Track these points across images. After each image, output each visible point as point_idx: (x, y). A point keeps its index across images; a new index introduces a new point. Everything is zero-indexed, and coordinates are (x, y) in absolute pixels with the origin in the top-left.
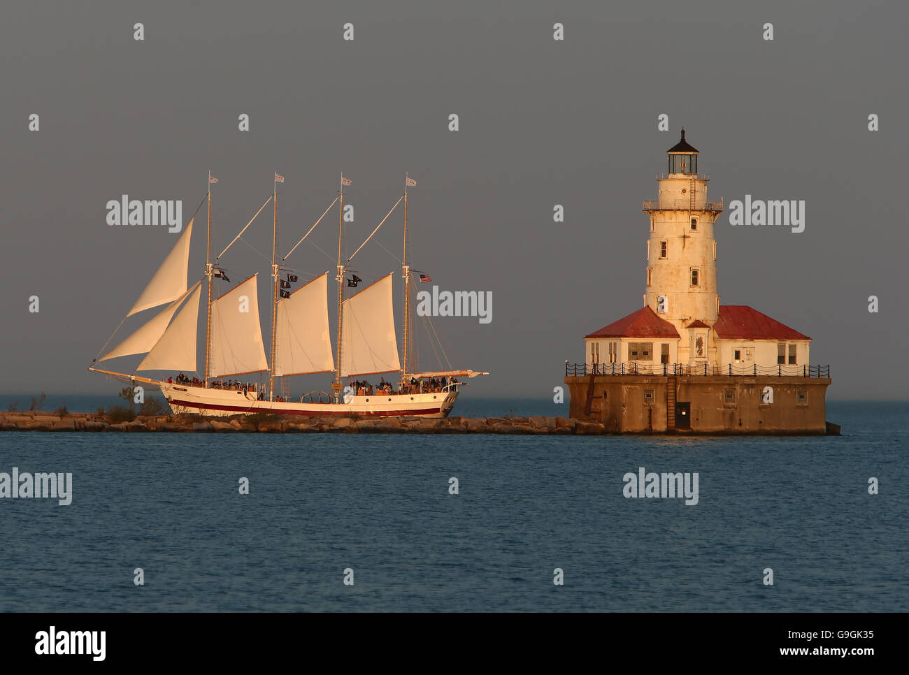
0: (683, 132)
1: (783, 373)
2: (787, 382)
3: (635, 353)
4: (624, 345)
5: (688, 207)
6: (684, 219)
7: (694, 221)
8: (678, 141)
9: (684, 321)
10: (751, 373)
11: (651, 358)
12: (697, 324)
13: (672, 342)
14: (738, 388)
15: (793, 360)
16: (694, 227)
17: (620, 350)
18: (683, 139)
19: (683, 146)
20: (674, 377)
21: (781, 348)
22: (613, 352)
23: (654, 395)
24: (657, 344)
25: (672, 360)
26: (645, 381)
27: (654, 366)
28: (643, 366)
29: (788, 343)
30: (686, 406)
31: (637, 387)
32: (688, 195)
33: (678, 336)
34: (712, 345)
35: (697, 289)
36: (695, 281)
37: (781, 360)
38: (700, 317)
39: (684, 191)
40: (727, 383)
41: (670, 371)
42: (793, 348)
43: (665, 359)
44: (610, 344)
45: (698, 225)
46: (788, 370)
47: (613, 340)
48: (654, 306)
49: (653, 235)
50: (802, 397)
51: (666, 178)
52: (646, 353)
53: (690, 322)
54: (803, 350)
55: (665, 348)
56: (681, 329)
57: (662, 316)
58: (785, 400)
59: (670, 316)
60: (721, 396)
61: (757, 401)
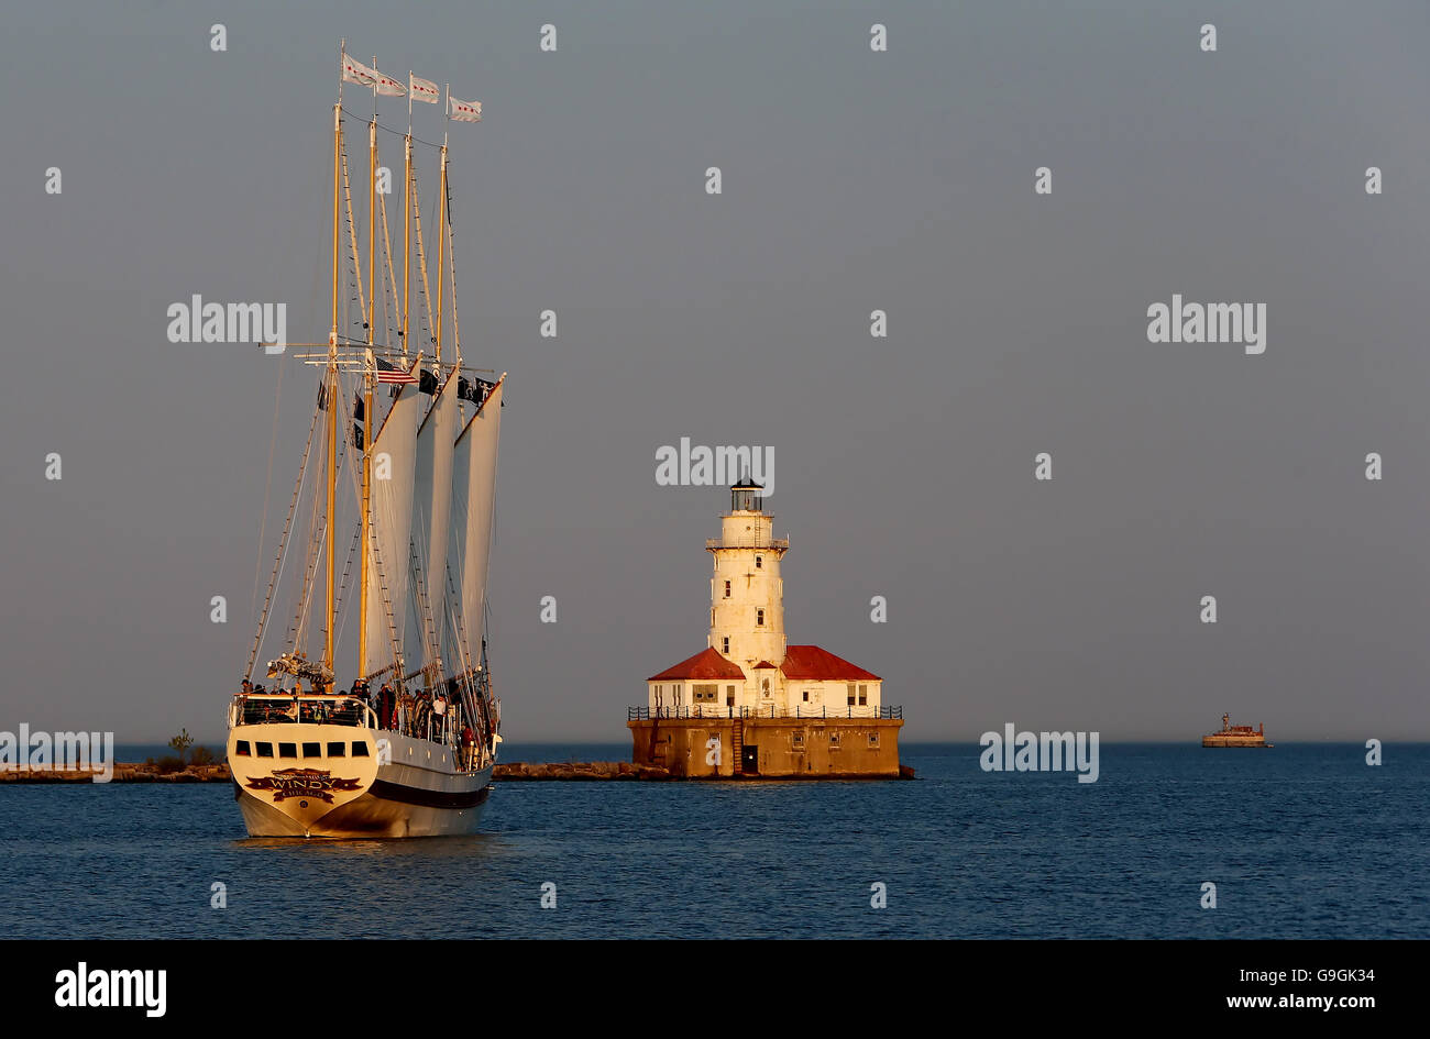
1: (853, 715)
2: (857, 723)
3: (699, 696)
4: (689, 686)
5: (752, 544)
6: (748, 558)
7: (759, 559)
9: (749, 662)
10: (821, 715)
11: (716, 700)
12: (764, 665)
13: (736, 683)
14: (806, 730)
15: (863, 701)
16: (759, 565)
17: (684, 694)
19: (747, 482)
20: (740, 720)
21: (851, 689)
22: (677, 694)
23: (719, 739)
24: (722, 686)
25: (738, 702)
26: (711, 724)
27: (719, 708)
28: (708, 709)
29: (858, 683)
30: (753, 750)
31: (702, 730)
32: (752, 531)
33: (742, 677)
34: (780, 686)
35: (762, 629)
36: (761, 621)
37: (851, 701)
38: (766, 659)
39: (749, 528)
40: (796, 726)
41: (736, 714)
42: (863, 688)
43: (730, 701)
44: (674, 687)
45: (763, 562)
46: (858, 711)
47: (677, 682)
48: (719, 647)
49: (717, 574)
50: (873, 739)
51: (730, 515)
52: (711, 696)
53: (756, 663)
54: (874, 690)
55: (731, 689)
56: (746, 670)
57: (726, 657)
58: (858, 743)
59: (736, 657)
60: (789, 738)
61: (826, 745)
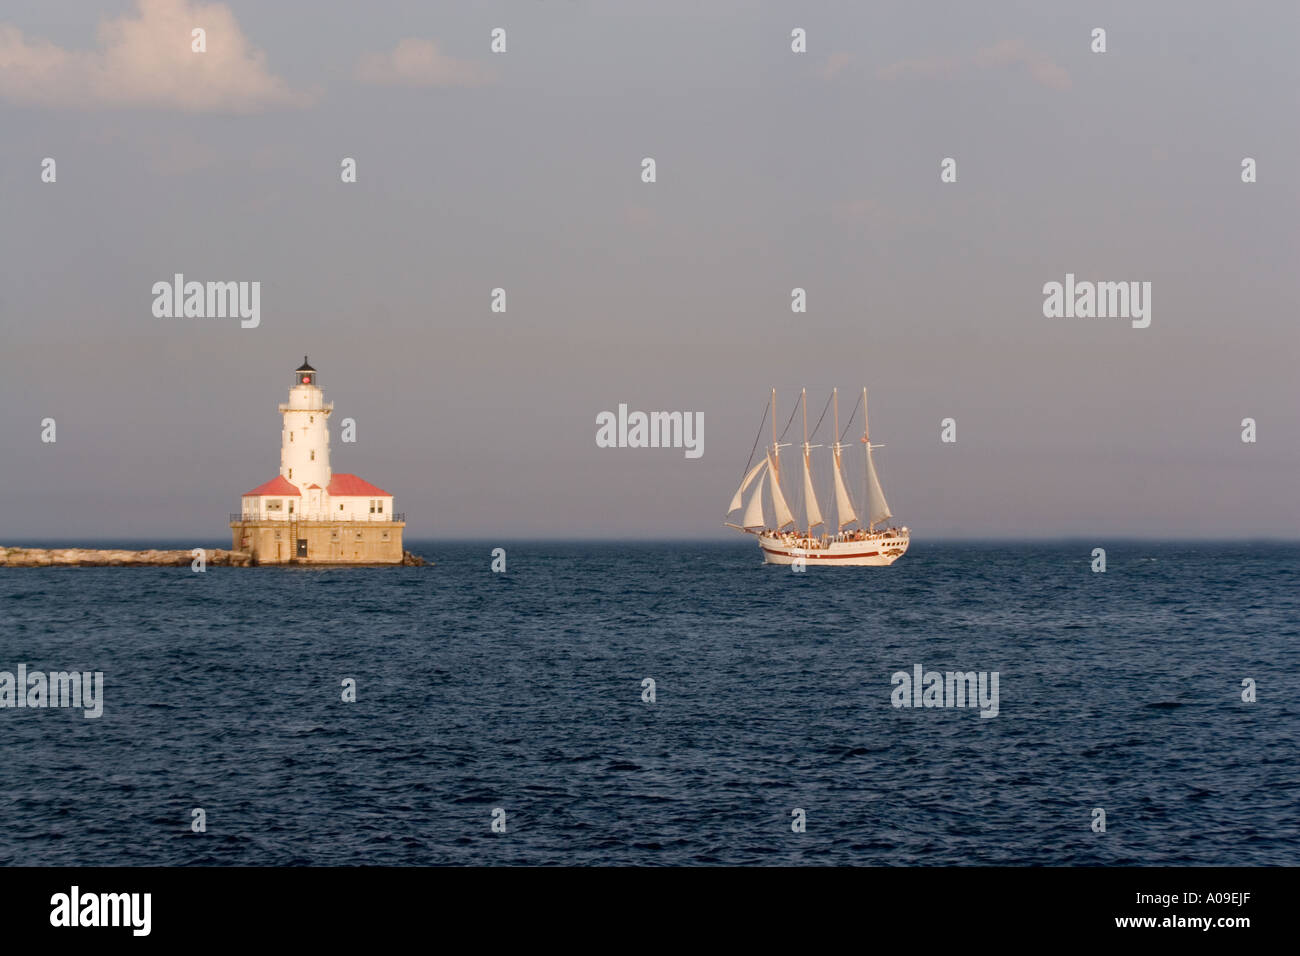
0: (306, 358)
1: (373, 520)
2: (375, 525)
3: (270, 507)
4: (264, 500)
5: (307, 408)
6: (305, 416)
7: (312, 418)
8: (302, 364)
9: (304, 484)
10: (350, 519)
11: (281, 510)
12: (314, 487)
13: (295, 499)
14: (341, 529)
15: (380, 510)
16: (312, 421)
17: (261, 504)
18: (306, 362)
19: (306, 367)
20: (296, 523)
21: (373, 502)
22: (257, 505)
23: (282, 535)
24: (285, 500)
25: (296, 510)
26: (276, 525)
27: (282, 515)
28: (275, 515)
29: (377, 499)
30: (304, 542)
31: (270, 529)
32: (308, 399)
33: (300, 495)
34: (324, 501)
35: (314, 463)
36: (313, 458)
37: (373, 510)
38: (316, 482)
39: (306, 397)
40: (332, 527)
41: (294, 519)
42: (380, 502)
43: (291, 510)
44: (255, 500)
45: (314, 420)
46: (377, 517)
47: (256, 498)
48: (286, 476)
49: (285, 427)
50: (385, 535)
51: (294, 388)
52: (278, 507)
53: (309, 486)
54: (388, 503)
55: (292, 502)
56: (302, 490)
57: (290, 481)
58: (373, 537)
59: (296, 481)
60: (329, 533)
61: (354, 538)
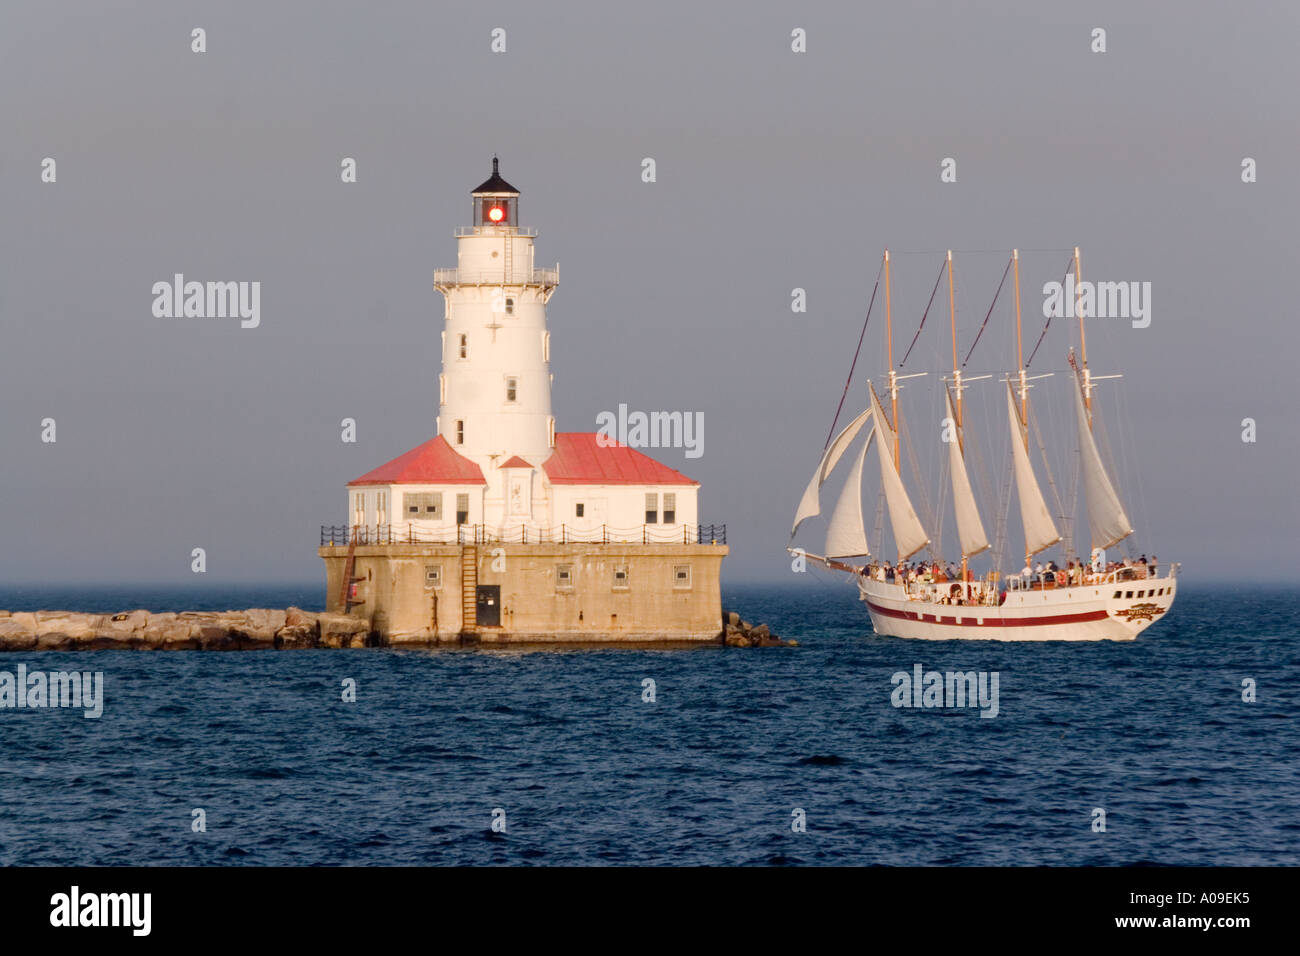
0: (496, 161)
1: (653, 539)
2: (657, 551)
3: (414, 509)
4: (398, 493)
5: (501, 281)
6: (498, 297)
7: (509, 302)
8: (487, 176)
9: (493, 457)
10: (599, 539)
11: (439, 517)
12: (516, 462)
13: (473, 491)
14: (578, 561)
15: (669, 516)
16: (509, 310)
17: (390, 504)
18: (496, 174)
19: (495, 183)
20: (476, 546)
21: (651, 498)
22: (383, 505)
23: (441, 575)
24: (448, 495)
25: (473, 517)
26: (426, 553)
27: (441, 528)
28: (426, 529)
29: (661, 490)
30: (494, 591)
31: (412, 561)
32: (500, 259)
33: (480, 480)
34: (543, 494)
35: (513, 406)
36: (512, 396)
37: (651, 516)
38: (521, 454)
39: (495, 254)
40: (560, 555)
41: (469, 538)
42: (669, 498)
43: (462, 517)
44: (379, 494)
45: (515, 306)
46: (661, 532)
47: (380, 490)
48: (451, 437)
49: (449, 325)
50: (682, 575)
51: (470, 232)
52: (431, 509)
53: (503, 460)
54: (686, 500)
55: (463, 499)
56: (489, 471)
57: (461, 450)
58: (654, 581)
59: (472, 450)
60: (551, 571)
61: (608, 582)
